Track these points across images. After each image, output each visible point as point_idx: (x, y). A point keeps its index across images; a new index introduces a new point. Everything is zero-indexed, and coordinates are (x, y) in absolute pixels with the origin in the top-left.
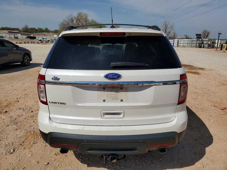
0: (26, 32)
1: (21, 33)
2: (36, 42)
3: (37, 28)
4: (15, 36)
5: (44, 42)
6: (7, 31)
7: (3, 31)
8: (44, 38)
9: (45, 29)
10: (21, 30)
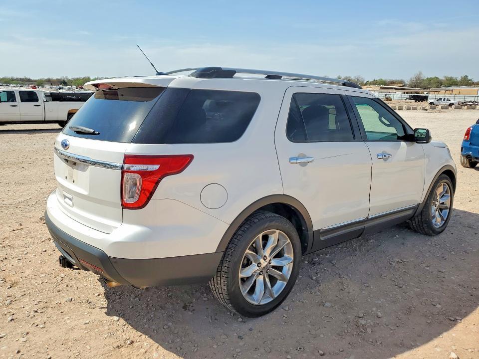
0: (416, 86)
1: (405, 89)
2: (418, 108)
3: (441, 77)
4: (387, 96)
5: (440, 107)
6: (377, 87)
7: (371, 86)
8: (441, 99)
9: (462, 78)
10: (407, 83)
